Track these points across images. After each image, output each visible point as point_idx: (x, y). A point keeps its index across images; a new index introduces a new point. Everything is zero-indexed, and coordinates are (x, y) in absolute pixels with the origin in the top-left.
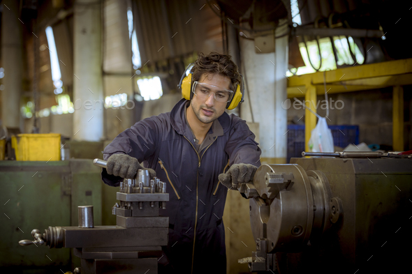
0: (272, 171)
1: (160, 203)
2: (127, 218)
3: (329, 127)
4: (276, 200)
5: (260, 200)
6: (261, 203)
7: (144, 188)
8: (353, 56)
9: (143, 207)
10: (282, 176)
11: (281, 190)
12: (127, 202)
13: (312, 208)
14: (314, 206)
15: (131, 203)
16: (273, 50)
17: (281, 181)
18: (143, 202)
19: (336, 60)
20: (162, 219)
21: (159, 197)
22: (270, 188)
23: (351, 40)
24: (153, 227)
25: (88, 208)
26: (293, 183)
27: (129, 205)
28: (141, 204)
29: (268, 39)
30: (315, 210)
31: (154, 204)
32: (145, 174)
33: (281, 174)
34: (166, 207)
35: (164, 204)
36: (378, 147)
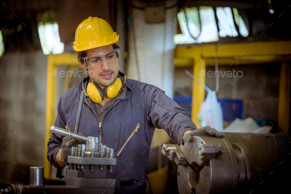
0: (202, 143)
1: (108, 167)
2: (80, 179)
3: (219, 100)
4: (206, 167)
5: (189, 167)
6: (190, 170)
7: (96, 153)
8: (237, 28)
9: (94, 169)
10: (214, 147)
11: (211, 159)
12: (80, 165)
13: (237, 175)
14: (239, 174)
15: (84, 165)
16: (163, 21)
17: (213, 151)
18: (94, 165)
19: (218, 30)
20: (110, 180)
21: (108, 162)
22: (202, 157)
23: (235, 11)
24: (102, 187)
25: (40, 169)
26: (222, 153)
27: (82, 167)
28: (92, 167)
29: (158, 10)
30: (239, 177)
31: (103, 168)
32: (95, 141)
33: (212, 145)
34: (113, 170)
35: (111, 167)
36: (264, 123)
